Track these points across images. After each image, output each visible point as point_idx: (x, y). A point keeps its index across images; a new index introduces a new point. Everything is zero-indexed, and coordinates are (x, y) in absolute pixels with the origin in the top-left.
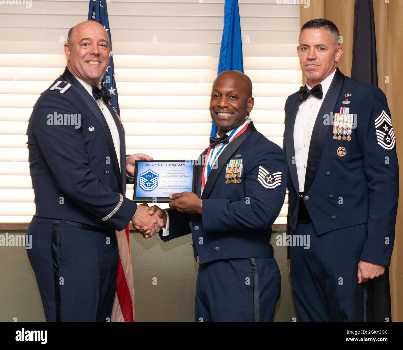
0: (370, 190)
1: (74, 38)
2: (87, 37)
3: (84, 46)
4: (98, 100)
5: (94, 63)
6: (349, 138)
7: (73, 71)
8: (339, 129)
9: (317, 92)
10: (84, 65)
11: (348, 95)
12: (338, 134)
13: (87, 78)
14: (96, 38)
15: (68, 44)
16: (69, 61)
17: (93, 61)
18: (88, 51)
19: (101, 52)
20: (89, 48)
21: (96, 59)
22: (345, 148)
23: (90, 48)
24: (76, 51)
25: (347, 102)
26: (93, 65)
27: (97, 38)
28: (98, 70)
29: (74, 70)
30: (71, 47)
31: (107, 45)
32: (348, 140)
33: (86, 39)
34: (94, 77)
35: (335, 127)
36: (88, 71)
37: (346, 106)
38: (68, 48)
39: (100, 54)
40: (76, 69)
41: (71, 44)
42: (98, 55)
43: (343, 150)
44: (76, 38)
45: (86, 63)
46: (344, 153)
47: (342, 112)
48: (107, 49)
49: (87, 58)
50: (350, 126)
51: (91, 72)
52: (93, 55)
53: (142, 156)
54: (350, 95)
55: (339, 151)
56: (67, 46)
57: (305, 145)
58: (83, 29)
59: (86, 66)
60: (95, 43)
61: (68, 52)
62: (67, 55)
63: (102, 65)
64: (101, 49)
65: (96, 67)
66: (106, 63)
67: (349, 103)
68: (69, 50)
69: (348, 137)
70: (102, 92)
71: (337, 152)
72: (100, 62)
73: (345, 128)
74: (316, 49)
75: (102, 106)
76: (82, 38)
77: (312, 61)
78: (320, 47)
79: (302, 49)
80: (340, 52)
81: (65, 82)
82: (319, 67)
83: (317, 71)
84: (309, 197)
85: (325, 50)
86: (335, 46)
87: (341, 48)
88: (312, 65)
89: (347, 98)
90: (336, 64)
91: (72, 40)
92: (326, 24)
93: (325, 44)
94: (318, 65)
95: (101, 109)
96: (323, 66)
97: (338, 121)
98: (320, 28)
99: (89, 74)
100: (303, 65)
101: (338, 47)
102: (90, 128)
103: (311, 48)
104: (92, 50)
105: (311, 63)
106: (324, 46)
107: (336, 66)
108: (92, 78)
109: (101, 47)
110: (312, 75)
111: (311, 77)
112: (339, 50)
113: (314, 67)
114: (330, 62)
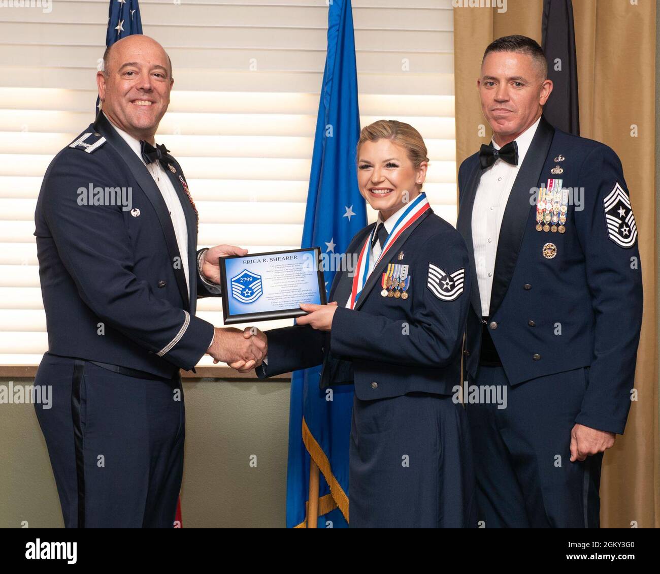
0: (596, 312)
1: (112, 63)
2: (131, 62)
3: (127, 76)
4: (150, 164)
5: (143, 103)
6: (562, 229)
8: (545, 215)
9: (509, 154)
10: (127, 107)
11: (560, 159)
12: (545, 222)
13: (131, 127)
14: (147, 63)
15: (104, 72)
16: (104, 101)
17: (141, 100)
18: (132, 83)
19: (155, 85)
20: (134, 81)
21: (145, 97)
22: (555, 244)
23: (137, 79)
24: (114, 84)
26: (142, 107)
27: (149, 63)
28: (149, 116)
29: (112, 115)
30: (108, 77)
31: (165, 74)
32: (560, 232)
33: (131, 64)
34: (143, 126)
35: (540, 211)
36: (133, 116)
37: (557, 176)
38: (103, 80)
39: (152, 88)
40: (115, 114)
41: (107, 73)
42: (149, 91)
43: (553, 248)
44: (115, 62)
45: (130, 103)
46: (553, 253)
47: (551, 186)
48: (166, 80)
49: (131, 95)
50: (564, 209)
51: (139, 119)
52: (141, 90)
53: (230, 249)
54: (564, 159)
55: (545, 250)
56: (102, 76)
57: (490, 240)
58: (126, 47)
59: (129, 108)
61: (104, 86)
62: (101, 90)
63: (158, 107)
64: (155, 81)
65: (147, 110)
66: (163, 103)
67: (562, 172)
68: (105, 83)
69: (560, 228)
70: (157, 151)
71: (542, 252)
72: (153, 102)
73: (555, 213)
74: (509, 85)
75: (158, 173)
76: (124, 63)
77: (503, 104)
78: (516, 82)
79: (486, 84)
80: (548, 90)
81: (97, 135)
82: (513, 113)
83: (510, 121)
84: (497, 324)
85: (524, 87)
86: (540, 79)
87: (548, 83)
88: (502, 111)
89: (559, 163)
90: (541, 109)
91: (109, 65)
92: (525, 45)
93: (523, 77)
94: (512, 111)
95: (155, 179)
96: (520, 113)
97: (544, 202)
98: (517, 51)
99: (136, 122)
100: (487, 110)
101: (545, 82)
102: (134, 211)
103: (501, 83)
104: (140, 83)
105: (500, 108)
106: (522, 80)
107: (540, 112)
108: (139, 127)
109: (156, 77)
110: (502, 126)
111: (501, 129)
112: (546, 86)
113: (504, 113)
114: (531, 105)
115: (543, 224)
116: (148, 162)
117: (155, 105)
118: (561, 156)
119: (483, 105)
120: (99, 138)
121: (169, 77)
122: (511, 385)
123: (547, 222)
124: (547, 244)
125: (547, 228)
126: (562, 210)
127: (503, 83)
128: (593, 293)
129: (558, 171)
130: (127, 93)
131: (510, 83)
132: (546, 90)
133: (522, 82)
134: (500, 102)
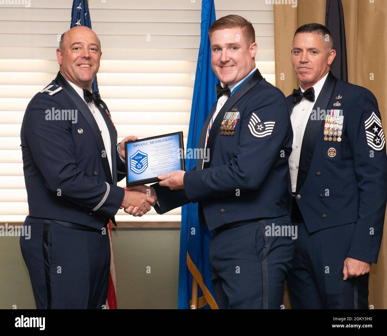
0: (360, 190)
1: (66, 43)
2: (78, 41)
3: (75, 50)
4: (89, 102)
5: (85, 66)
6: (339, 140)
7: (65, 75)
8: (329, 131)
9: (309, 95)
10: (75, 68)
11: (339, 97)
12: (329, 135)
13: (78, 80)
14: (87, 42)
15: (61, 49)
16: (61, 66)
17: (84, 64)
18: (79, 54)
19: (91, 55)
20: (80, 52)
21: (87, 62)
22: (335, 149)
24: (68, 56)
25: (338, 104)
26: (84, 68)
28: (89, 73)
30: (63, 51)
31: (97, 49)
33: (77, 43)
34: (85, 80)
35: (326, 129)
36: (79, 73)
37: (337, 108)
38: (60, 53)
39: (90, 57)
40: (68, 73)
41: (63, 49)
42: (89, 58)
43: (334, 151)
45: (78, 66)
46: (334, 154)
47: (333, 114)
48: (98, 52)
49: (78, 62)
50: (340, 127)
51: (83, 75)
52: (84, 58)
54: (341, 97)
55: (329, 152)
56: (59, 50)
57: (298, 146)
58: (74, 33)
59: (77, 69)
60: (86, 47)
61: (61, 57)
62: (59, 59)
64: (92, 53)
65: (87, 70)
66: (96, 66)
67: (340, 105)
68: (61, 55)
70: (93, 95)
71: (327, 153)
72: (91, 66)
73: (335, 130)
74: (309, 53)
75: (94, 109)
76: (73, 43)
77: (305, 64)
78: (313, 51)
79: (295, 52)
81: (57, 86)
82: (311, 70)
83: (309, 74)
84: (301, 196)
85: (318, 54)
86: (328, 50)
87: (333, 51)
88: (304, 69)
89: (338, 100)
90: (329, 67)
91: (64, 44)
92: (319, 29)
93: (317, 48)
94: (310, 69)
96: (315, 69)
97: (329, 123)
98: (313, 32)
99: (81, 77)
100: (296, 68)
101: (331, 51)
102: (79, 130)
103: (303, 51)
104: (83, 54)
105: (303, 66)
107: (329, 69)
108: (83, 80)
109: (92, 50)
110: (304, 78)
112: (332, 54)
113: (306, 70)
114: (322, 65)
115: (328, 136)
116: (88, 102)
117: (92, 67)
118: (340, 96)
119: (294, 65)
121: (99, 51)
122: (310, 233)
123: (330, 135)
124: (331, 148)
127: (305, 51)
130: (75, 60)
131: (309, 52)
132: (332, 56)
133: (316, 51)
134: (303, 63)
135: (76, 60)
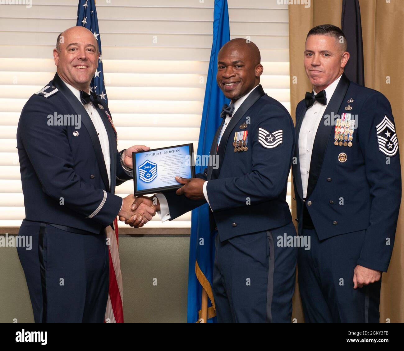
0: (372, 196)
2: (74, 42)
3: (71, 51)
5: (82, 67)
7: (62, 76)
9: (321, 98)
11: (351, 101)
13: (74, 82)
14: (83, 43)
15: (57, 49)
16: (58, 66)
17: (80, 65)
18: (75, 55)
19: (88, 56)
20: (76, 53)
21: (83, 63)
23: (78, 52)
24: (64, 56)
26: (81, 70)
27: (85, 43)
28: (85, 75)
30: (60, 52)
31: (94, 49)
32: (349, 146)
33: (73, 44)
34: (82, 82)
35: (337, 133)
36: (76, 75)
37: (348, 112)
38: (57, 54)
39: (87, 58)
40: (65, 74)
41: (59, 50)
42: (85, 60)
43: (345, 156)
44: (64, 43)
45: (74, 68)
46: (345, 159)
47: (344, 118)
48: (95, 53)
49: (74, 63)
51: (79, 77)
52: (81, 60)
53: (139, 148)
54: (353, 101)
55: (340, 157)
56: (56, 51)
57: (309, 151)
58: (70, 34)
59: (73, 71)
60: (82, 48)
61: (58, 58)
62: (56, 60)
63: (90, 69)
64: (89, 54)
65: (84, 72)
66: (94, 67)
67: (351, 109)
68: (58, 56)
70: (91, 97)
71: (338, 158)
72: (87, 67)
75: (91, 110)
76: (69, 44)
77: (316, 67)
78: (325, 54)
79: (307, 55)
80: (346, 58)
81: (53, 87)
82: (323, 73)
83: (320, 78)
84: (312, 202)
85: (330, 57)
86: (340, 52)
87: (347, 54)
88: (315, 72)
89: (350, 104)
90: (343, 70)
91: (60, 45)
92: (332, 31)
93: (329, 50)
95: (89, 114)
96: (327, 72)
98: (326, 34)
99: (77, 79)
100: (307, 71)
101: (345, 53)
102: (75, 133)
103: (315, 54)
104: (79, 55)
105: (314, 69)
106: (329, 52)
108: (80, 82)
109: (89, 51)
110: (315, 81)
111: (315, 83)
112: (345, 56)
113: (317, 73)
114: (334, 68)
116: (85, 103)
118: (352, 99)
119: (305, 68)
120: (54, 89)
121: (97, 51)
122: (320, 240)
125: (341, 144)
126: (350, 132)
127: (317, 54)
128: (370, 184)
129: (349, 108)
131: (321, 54)
132: (345, 58)
133: (328, 54)
134: (315, 66)
135: (72, 61)
